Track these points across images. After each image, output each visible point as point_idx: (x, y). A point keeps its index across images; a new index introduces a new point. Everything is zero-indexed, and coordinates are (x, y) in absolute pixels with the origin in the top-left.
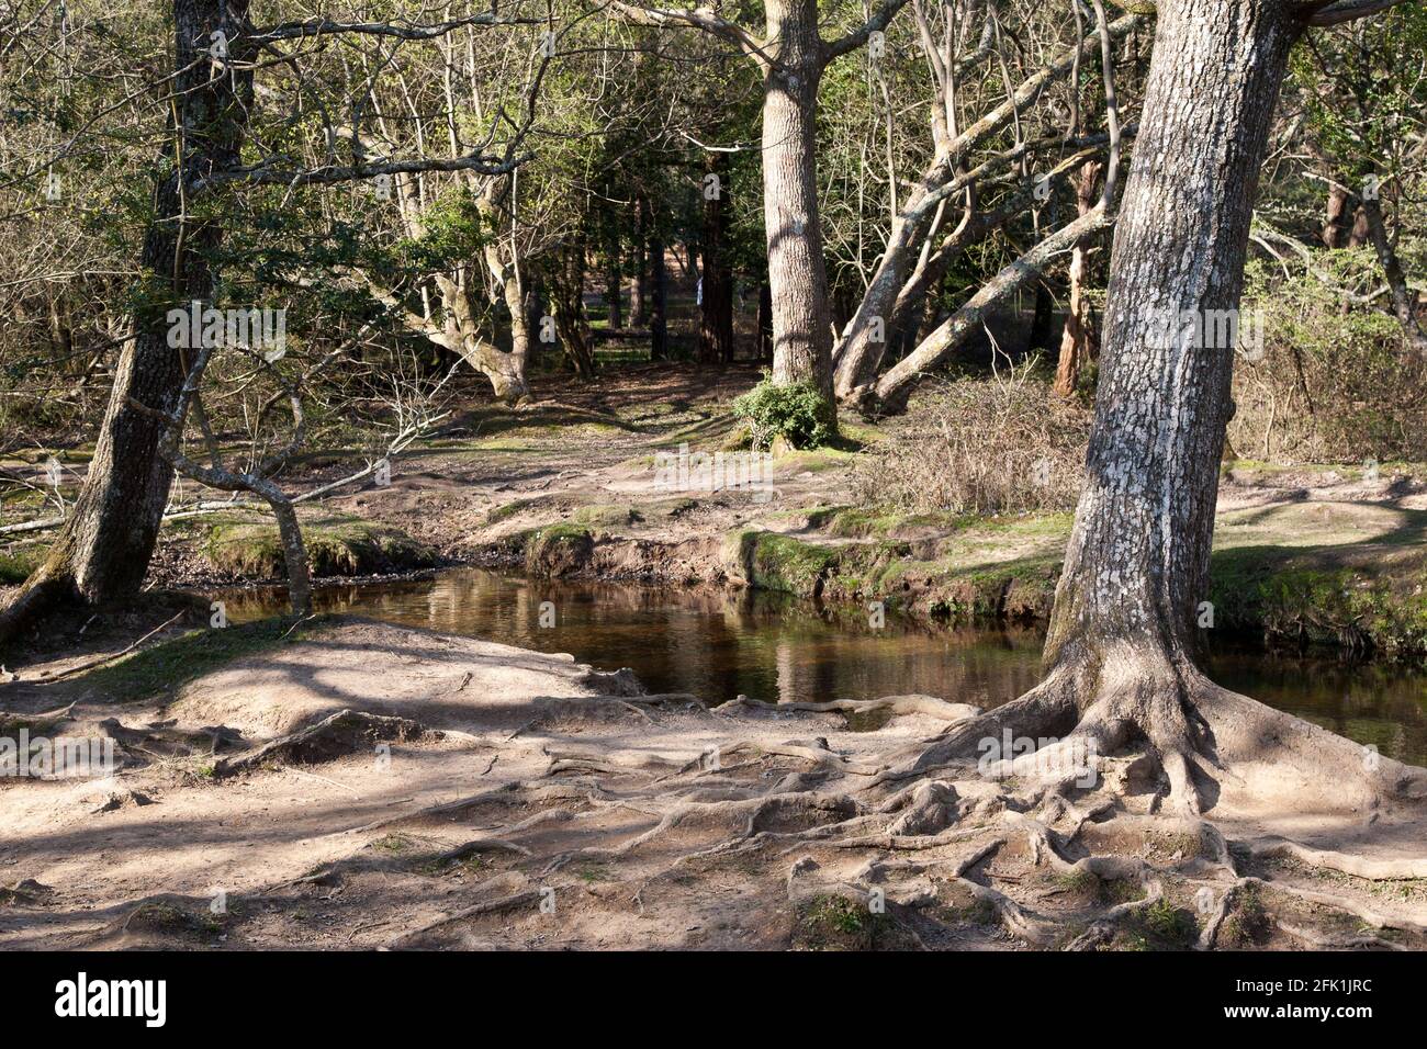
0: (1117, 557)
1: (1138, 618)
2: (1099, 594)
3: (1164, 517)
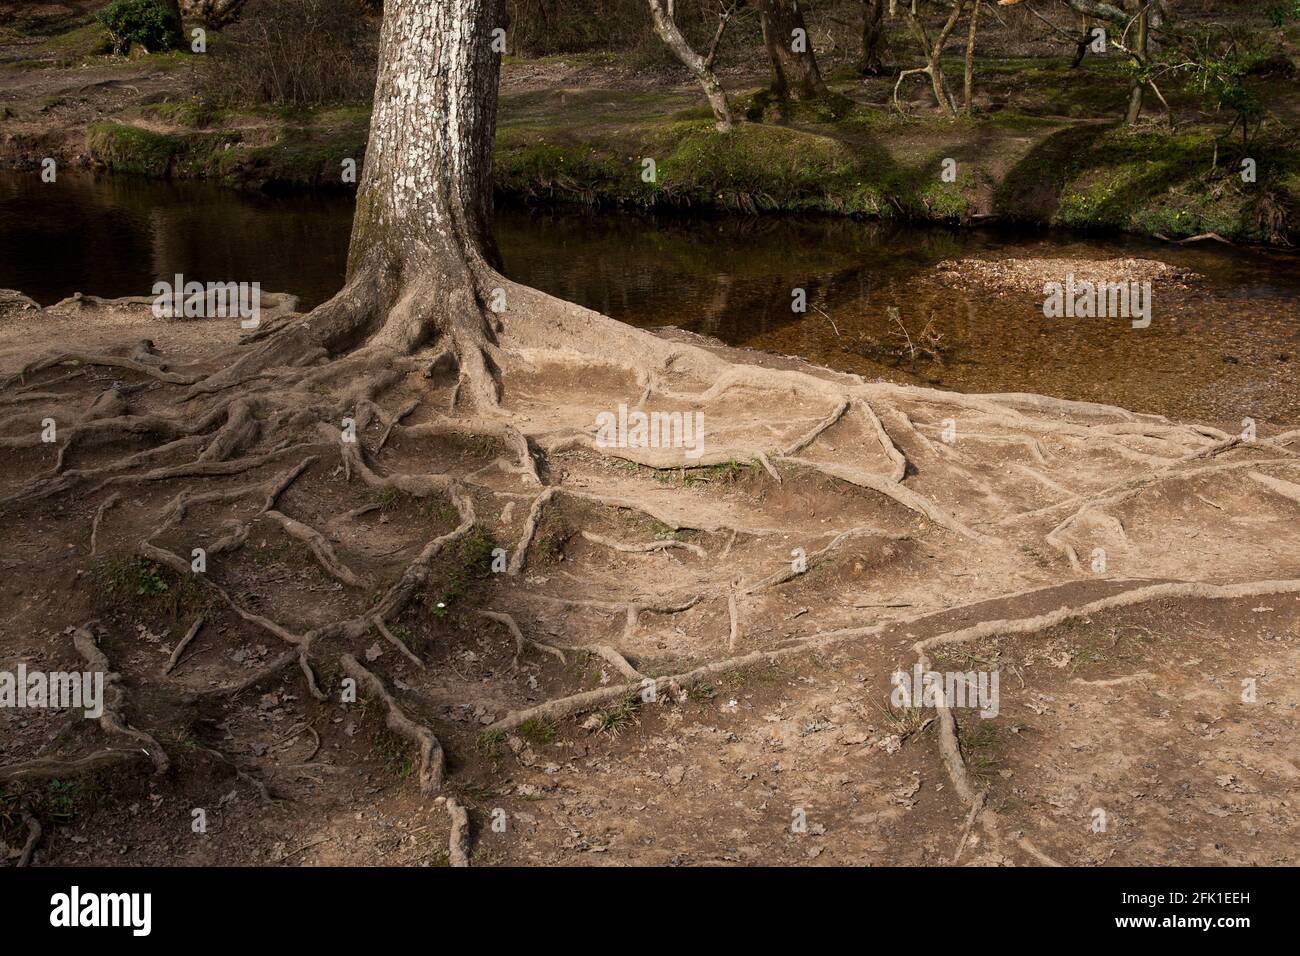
0: (412, 164)
1: (433, 220)
2: (397, 199)
3: (451, 124)
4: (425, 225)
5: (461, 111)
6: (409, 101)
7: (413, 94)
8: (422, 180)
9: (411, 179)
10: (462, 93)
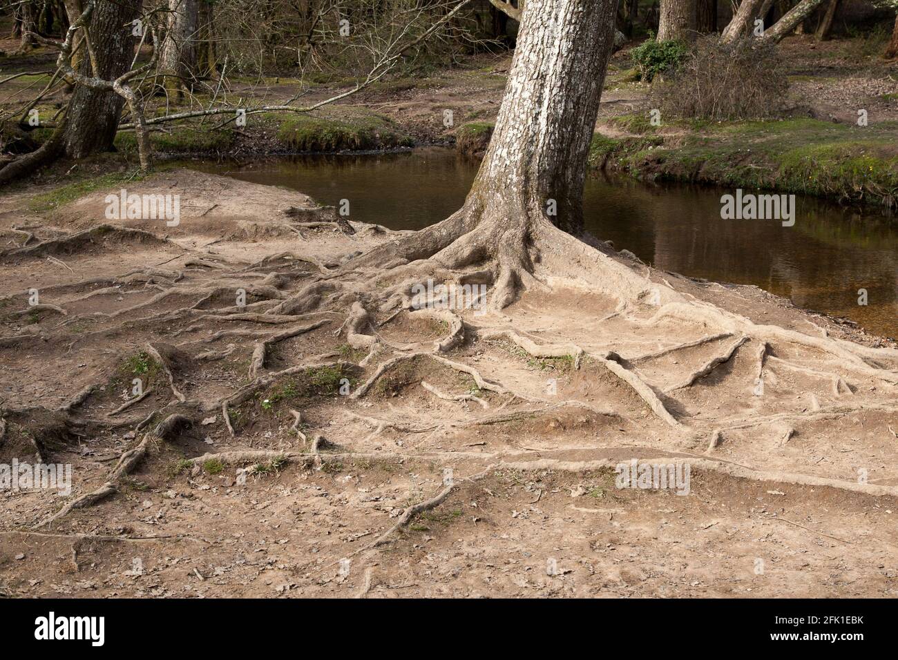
0: (508, 140)
1: (512, 180)
2: (493, 164)
3: (542, 113)
4: (505, 183)
5: (552, 105)
6: (516, 96)
7: (519, 91)
8: (512, 152)
9: (505, 150)
10: (554, 92)
